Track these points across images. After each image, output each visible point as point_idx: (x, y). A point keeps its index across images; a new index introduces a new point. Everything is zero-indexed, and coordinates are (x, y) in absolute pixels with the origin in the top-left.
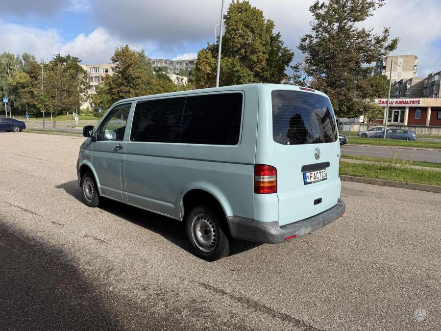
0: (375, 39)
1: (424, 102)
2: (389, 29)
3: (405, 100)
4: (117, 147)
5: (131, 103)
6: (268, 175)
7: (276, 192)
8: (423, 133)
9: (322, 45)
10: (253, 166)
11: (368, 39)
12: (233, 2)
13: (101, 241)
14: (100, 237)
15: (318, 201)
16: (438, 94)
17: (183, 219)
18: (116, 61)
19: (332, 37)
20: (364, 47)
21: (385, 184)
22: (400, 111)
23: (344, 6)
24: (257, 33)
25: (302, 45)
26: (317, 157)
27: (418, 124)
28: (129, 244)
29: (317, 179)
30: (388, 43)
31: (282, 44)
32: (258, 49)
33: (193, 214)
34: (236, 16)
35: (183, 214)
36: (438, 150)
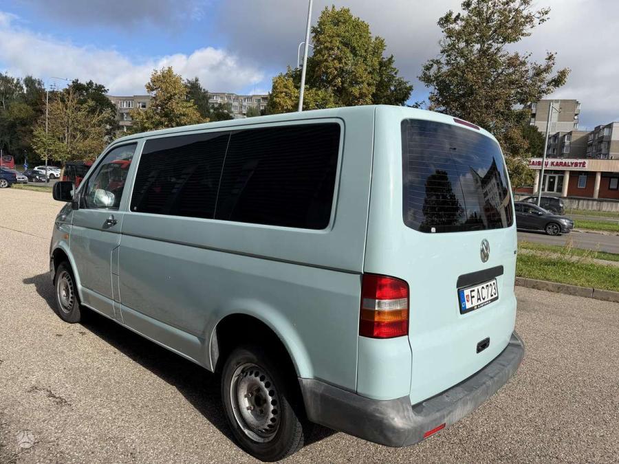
0: (534, 68)
1: (591, 165)
2: (554, 56)
3: (564, 161)
4: (108, 221)
5: (136, 143)
6: (391, 299)
7: (407, 334)
8: (590, 209)
9: (456, 75)
10: (358, 277)
11: (524, 69)
12: (326, 8)
13: (61, 402)
14: (61, 393)
15: (483, 345)
16: (608, 154)
17: (216, 370)
18: (152, 90)
19: (470, 64)
20: (517, 81)
21: (559, 289)
22: (557, 176)
23: (488, 20)
24: (361, 56)
25: (425, 74)
26: (485, 256)
27: (582, 196)
28: (112, 410)
29: (482, 301)
30: (553, 75)
31: (396, 73)
32: (361, 78)
33: (233, 362)
34: (330, 29)
35: (216, 358)
36: (616, 233)
